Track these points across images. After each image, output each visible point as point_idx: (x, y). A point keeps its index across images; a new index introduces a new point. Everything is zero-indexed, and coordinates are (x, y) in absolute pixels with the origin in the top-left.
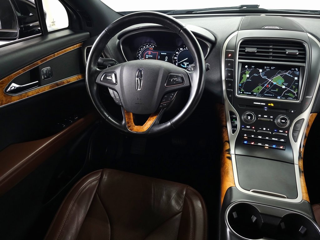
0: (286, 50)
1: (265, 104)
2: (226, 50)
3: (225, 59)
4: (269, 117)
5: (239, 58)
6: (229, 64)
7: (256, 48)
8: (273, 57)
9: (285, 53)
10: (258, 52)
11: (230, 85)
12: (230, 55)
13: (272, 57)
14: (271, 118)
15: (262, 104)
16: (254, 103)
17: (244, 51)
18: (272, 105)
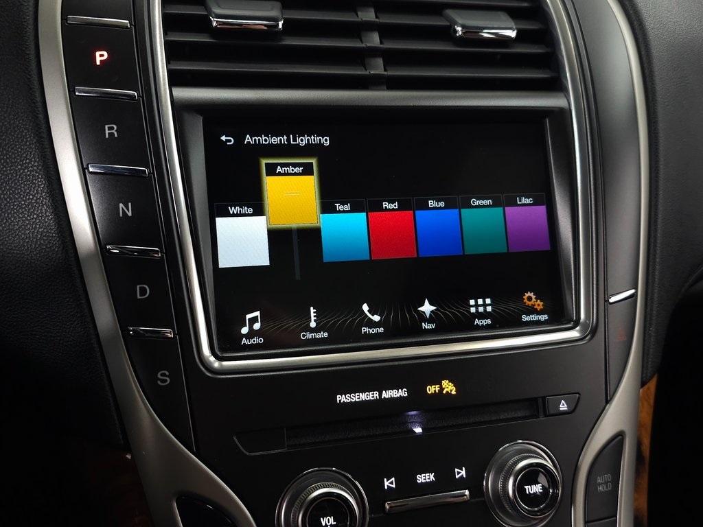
0: (451, 13)
1: (403, 393)
2: (64, 19)
3: (71, 91)
4: (445, 481)
5: (176, 79)
6: (110, 130)
7: (278, 4)
8: (391, 58)
9: (446, 33)
10: (293, 27)
11: (143, 292)
12: (101, 56)
13: (380, 62)
14: (462, 483)
15: (387, 394)
16: (341, 398)
17: (201, 24)
18: (449, 387)
